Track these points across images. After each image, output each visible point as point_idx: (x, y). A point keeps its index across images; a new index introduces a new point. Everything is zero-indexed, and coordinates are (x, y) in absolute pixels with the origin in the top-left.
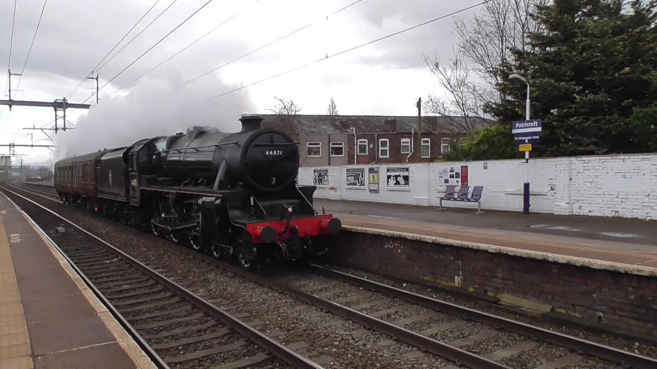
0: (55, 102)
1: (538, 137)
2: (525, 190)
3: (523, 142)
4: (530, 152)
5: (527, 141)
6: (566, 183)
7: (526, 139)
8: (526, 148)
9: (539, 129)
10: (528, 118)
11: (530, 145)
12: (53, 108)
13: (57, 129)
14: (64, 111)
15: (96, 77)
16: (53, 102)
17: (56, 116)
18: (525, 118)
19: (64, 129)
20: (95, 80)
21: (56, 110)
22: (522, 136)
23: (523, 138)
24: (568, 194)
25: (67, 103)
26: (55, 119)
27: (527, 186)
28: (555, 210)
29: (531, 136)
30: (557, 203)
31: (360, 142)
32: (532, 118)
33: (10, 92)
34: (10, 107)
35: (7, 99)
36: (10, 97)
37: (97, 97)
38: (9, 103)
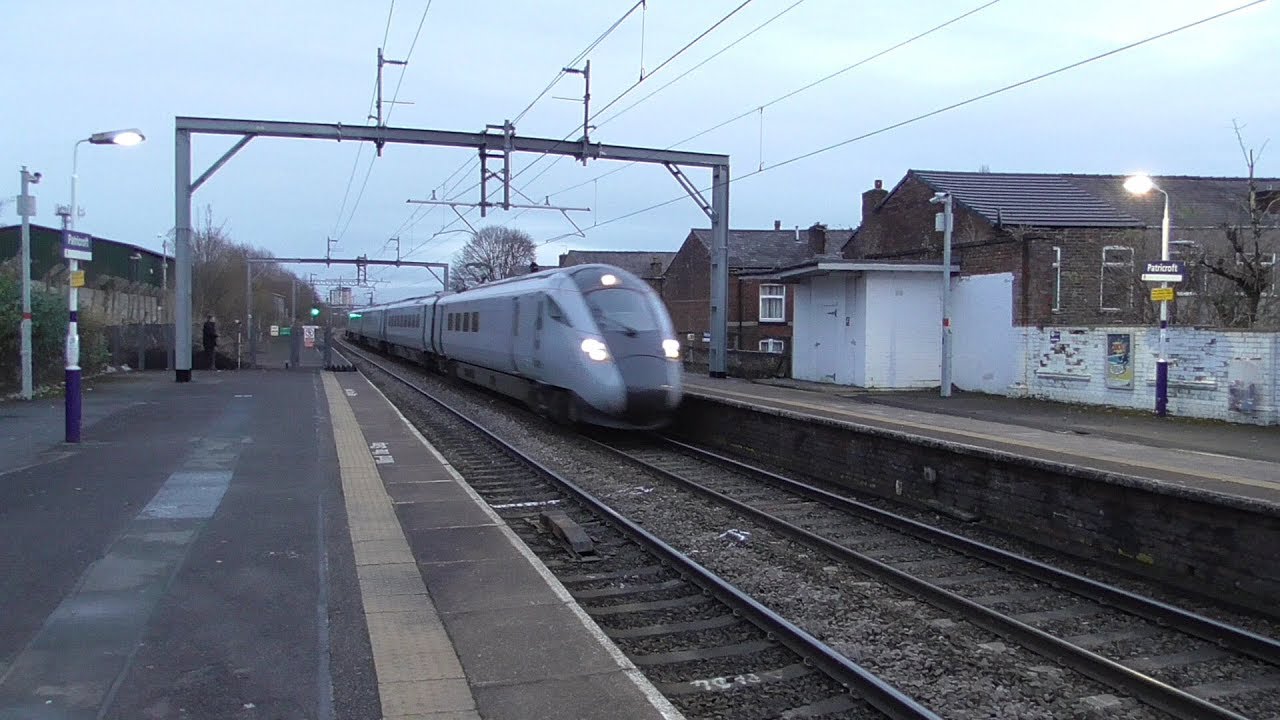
0: (483, 135)
12: (476, 150)
13: (484, 204)
14: (506, 157)
15: (583, 68)
17: (484, 170)
19: (506, 206)
20: (582, 75)
21: (484, 155)
25: (513, 136)
26: (480, 178)
27: (1163, 369)
33: (379, 107)
34: (379, 146)
35: (373, 123)
36: (379, 119)
37: (586, 121)
38: (377, 134)
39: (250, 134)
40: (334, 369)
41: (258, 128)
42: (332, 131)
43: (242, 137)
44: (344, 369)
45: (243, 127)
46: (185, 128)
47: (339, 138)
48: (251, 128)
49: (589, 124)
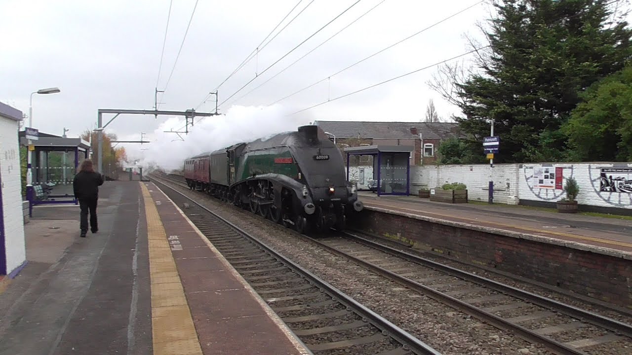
0: (186, 112)
1: (497, 149)
2: (490, 186)
3: (489, 152)
4: (493, 160)
5: (491, 151)
6: (515, 182)
7: (491, 150)
8: (490, 156)
9: (497, 143)
10: (492, 135)
11: (492, 154)
12: (185, 116)
13: (187, 132)
14: (193, 118)
15: (216, 92)
16: (185, 111)
17: (187, 122)
18: (490, 135)
20: (215, 95)
21: (187, 118)
22: (488, 148)
23: (489, 149)
24: (516, 190)
25: (195, 113)
26: (186, 124)
27: (491, 184)
28: (508, 201)
29: (493, 148)
30: (509, 197)
31: (426, 146)
32: (495, 135)
33: (156, 104)
34: (156, 115)
35: (154, 109)
36: (156, 108)
37: (217, 107)
38: (155, 113)
39: (119, 113)
40: (143, 181)
41: (121, 112)
42: (142, 112)
43: (117, 114)
44: (146, 181)
45: (117, 111)
46: (101, 112)
47: (144, 114)
48: (119, 112)
49: (218, 108)
